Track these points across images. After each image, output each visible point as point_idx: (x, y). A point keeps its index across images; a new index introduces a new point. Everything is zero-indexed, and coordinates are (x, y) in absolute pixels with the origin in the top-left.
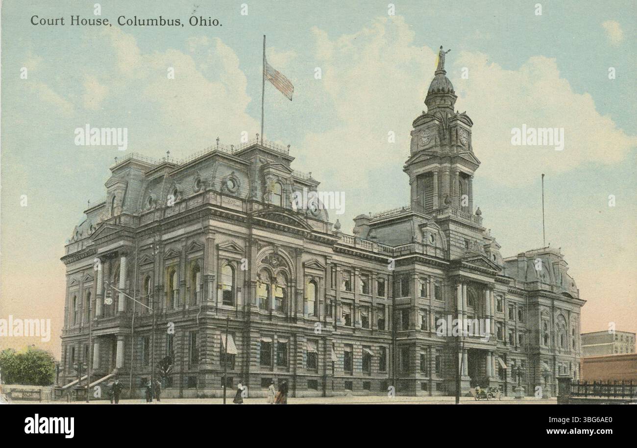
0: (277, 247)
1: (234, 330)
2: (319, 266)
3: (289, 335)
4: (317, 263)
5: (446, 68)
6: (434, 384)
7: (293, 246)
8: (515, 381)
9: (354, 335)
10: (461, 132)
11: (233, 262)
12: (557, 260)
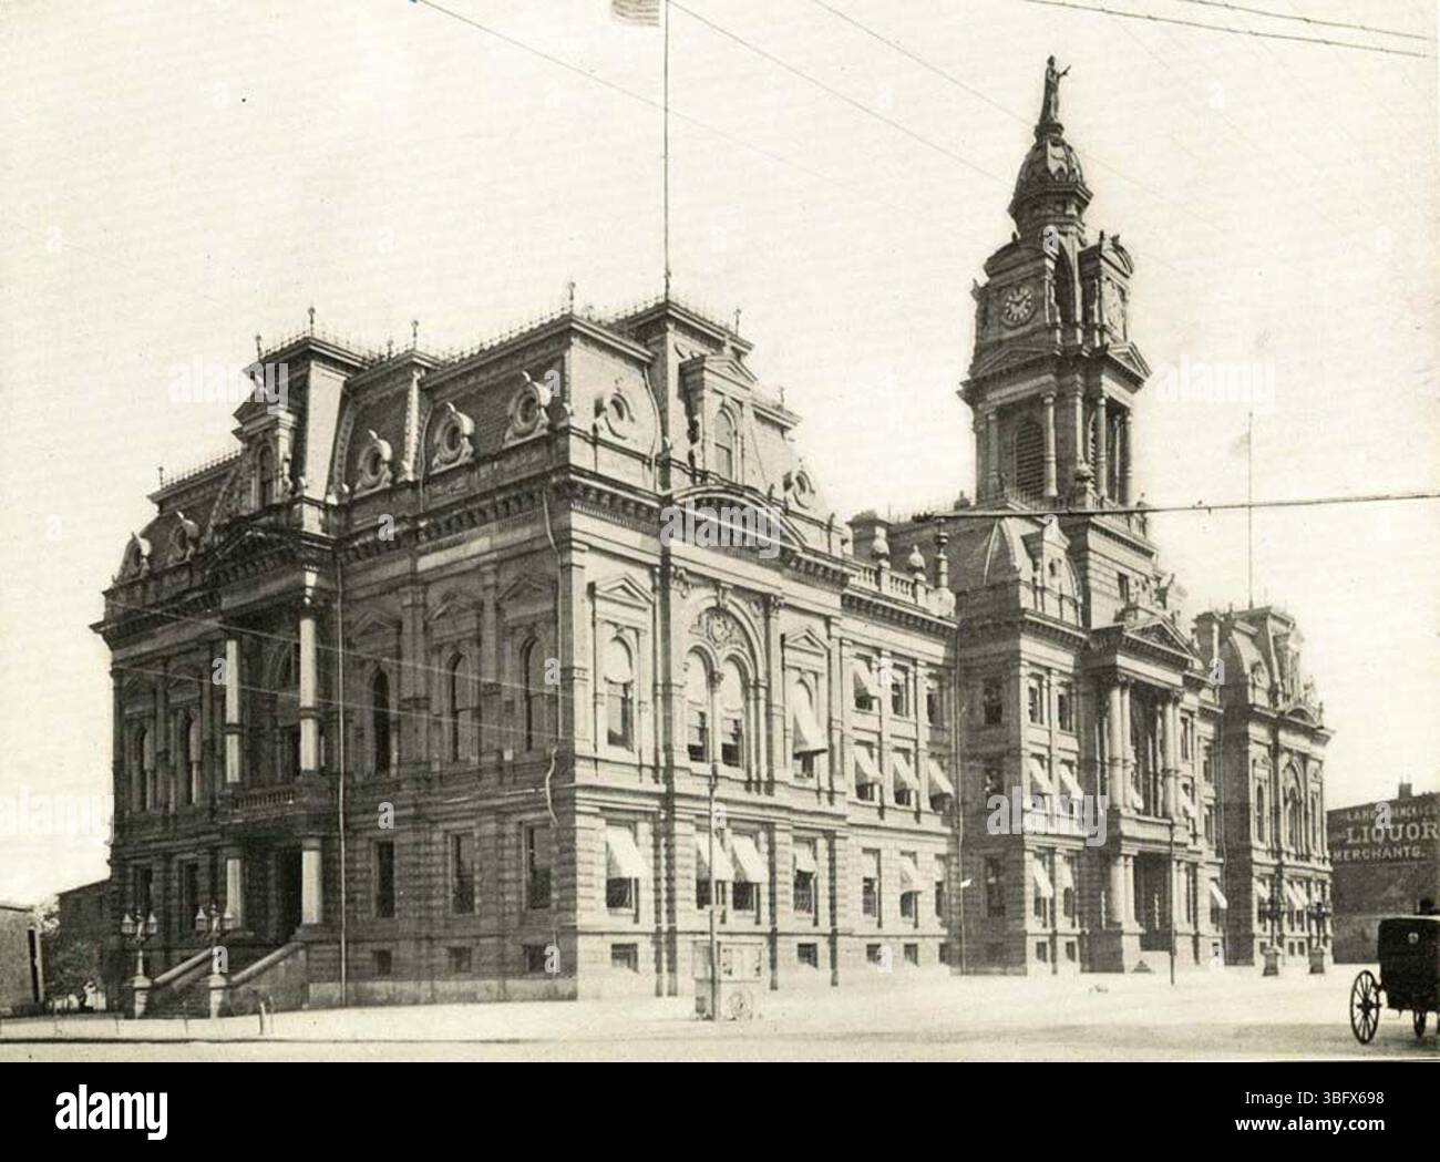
0: (725, 589)
1: (630, 817)
2: (812, 644)
3: (755, 827)
4: (809, 637)
5: (1063, 116)
6: (1061, 943)
7: (758, 587)
8: (1265, 929)
9: (882, 824)
10: (1107, 288)
11: (627, 632)
12: (1282, 629)
